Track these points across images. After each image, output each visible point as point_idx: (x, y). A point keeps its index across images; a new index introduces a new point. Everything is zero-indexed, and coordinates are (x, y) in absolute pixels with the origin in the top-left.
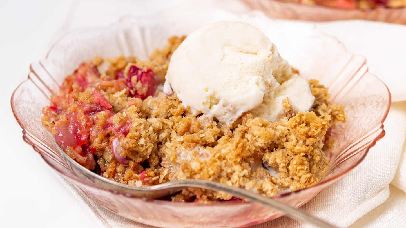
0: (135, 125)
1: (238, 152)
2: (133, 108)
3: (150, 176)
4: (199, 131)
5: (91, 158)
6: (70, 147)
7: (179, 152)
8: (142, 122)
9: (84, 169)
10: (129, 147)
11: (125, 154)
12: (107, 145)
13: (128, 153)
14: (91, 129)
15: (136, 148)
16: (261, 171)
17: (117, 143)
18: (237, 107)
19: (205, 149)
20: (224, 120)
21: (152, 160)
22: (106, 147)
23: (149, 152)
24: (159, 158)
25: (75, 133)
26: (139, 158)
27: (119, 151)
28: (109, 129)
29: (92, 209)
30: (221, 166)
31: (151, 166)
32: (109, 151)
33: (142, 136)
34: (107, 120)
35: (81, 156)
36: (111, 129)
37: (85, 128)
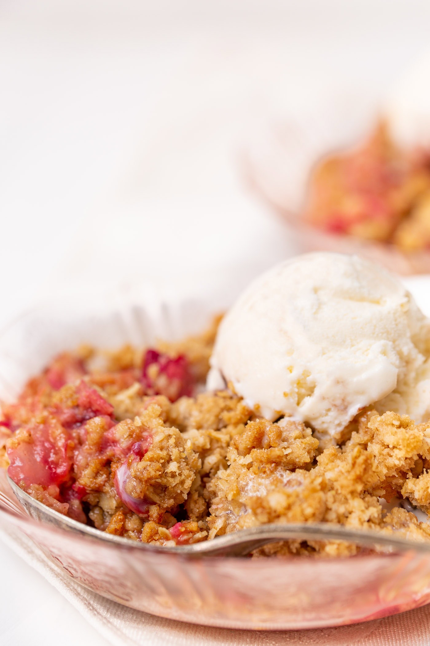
0: (157, 438)
1: (358, 473)
2: (153, 408)
3: (192, 532)
4: (279, 445)
5: (78, 508)
6: (36, 486)
7: (244, 483)
8: (171, 434)
9: (64, 519)
10: (149, 477)
11: (141, 492)
12: (106, 481)
13: (148, 490)
14: (76, 453)
15: (163, 479)
16: (400, 514)
17: (125, 473)
18: (349, 399)
19: (293, 474)
20: (325, 426)
21: (192, 505)
22: (104, 485)
23: (186, 488)
24: (205, 501)
25: (45, 460)
26: (169, 499)
27: (130, 486)
28: (108, 452)
29: (82, 600)
30: (327, 501)
31: (191, 515)
32: (111, 491)
33: (173, 458)
34: (105, 434)
35: (57, 501)
36: (114, 450)
37: (63, 450)
